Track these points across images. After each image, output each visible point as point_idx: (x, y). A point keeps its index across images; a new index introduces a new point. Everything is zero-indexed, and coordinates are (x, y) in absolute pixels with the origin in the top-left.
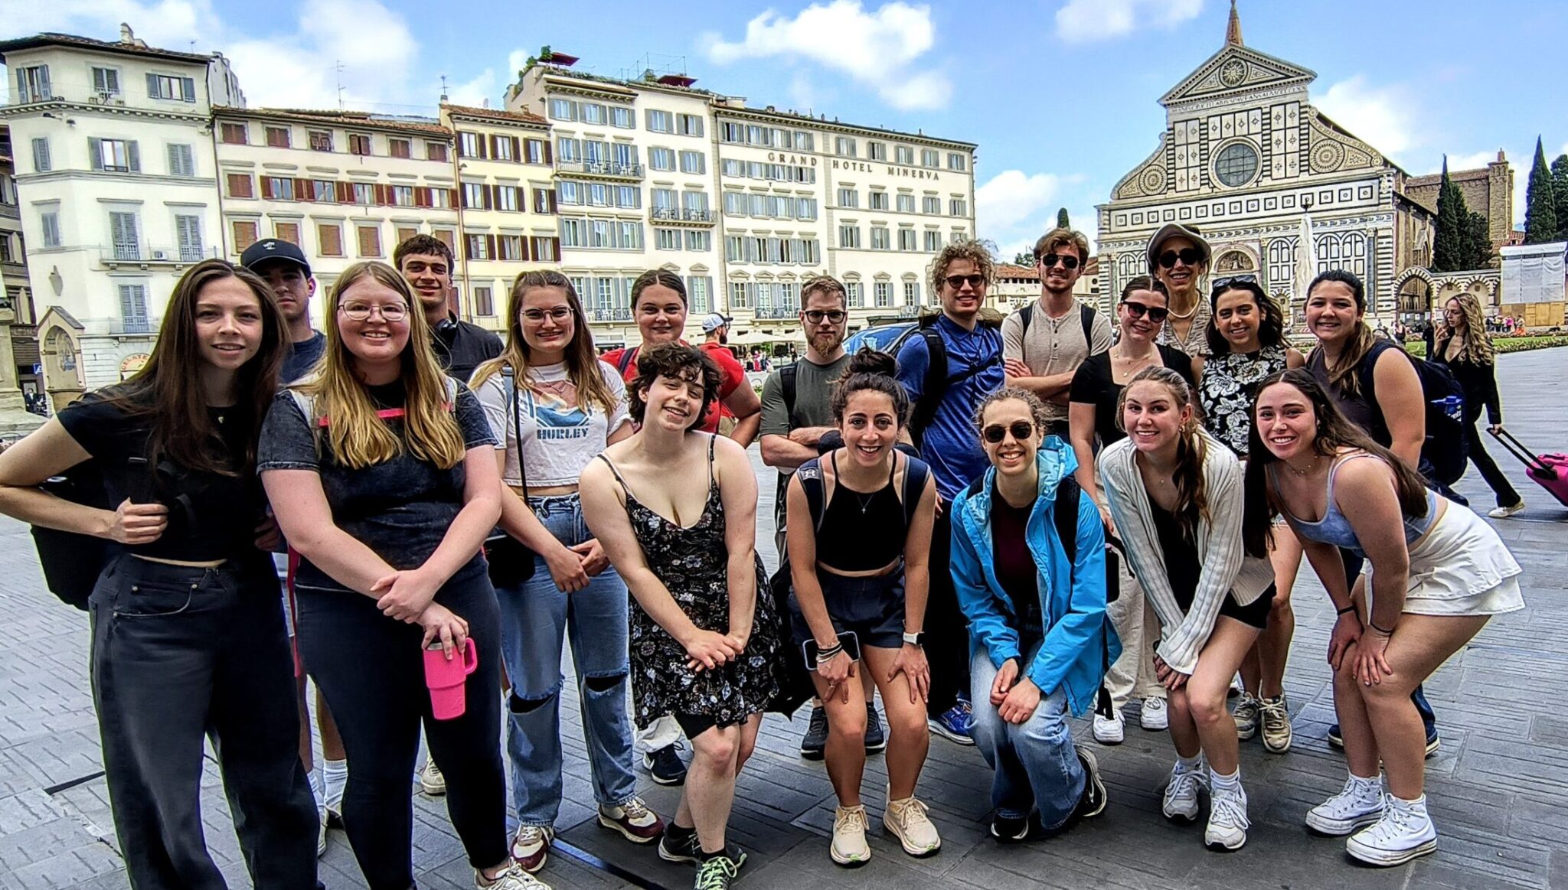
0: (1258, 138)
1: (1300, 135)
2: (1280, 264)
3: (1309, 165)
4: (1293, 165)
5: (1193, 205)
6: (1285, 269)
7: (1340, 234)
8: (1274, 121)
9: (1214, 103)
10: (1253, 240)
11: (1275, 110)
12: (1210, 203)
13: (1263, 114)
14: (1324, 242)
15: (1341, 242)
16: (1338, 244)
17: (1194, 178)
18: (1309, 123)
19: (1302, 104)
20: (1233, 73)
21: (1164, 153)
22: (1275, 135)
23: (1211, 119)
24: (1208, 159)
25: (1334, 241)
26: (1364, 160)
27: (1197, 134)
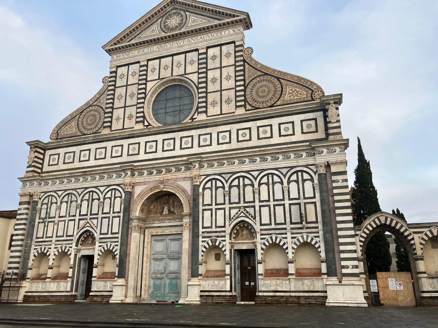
0: (194, 77)
1: (236, 71)
2: (214, 207)
3: (245, 100)
4: (228, 101)
5: (125, 143)
6: (220, 213)
7: (284, 171)
8: (209, 61)
9: (155, 48)
10: (185, 179)
11: (211, 52)
12: (142, 140)
13: (199, 54)
14: (265, 180)
15: (285, 181)
16: (282, 183)
17: (130, 117)
18: (244, 61)
19: (237, 44)
20: (174, 21)
21: (105, 95)
22: (210, 74)
23: (149, 62)
24: (144, 98)
25: (276, 179)
26: (304, 94)
27: (137, 75)
